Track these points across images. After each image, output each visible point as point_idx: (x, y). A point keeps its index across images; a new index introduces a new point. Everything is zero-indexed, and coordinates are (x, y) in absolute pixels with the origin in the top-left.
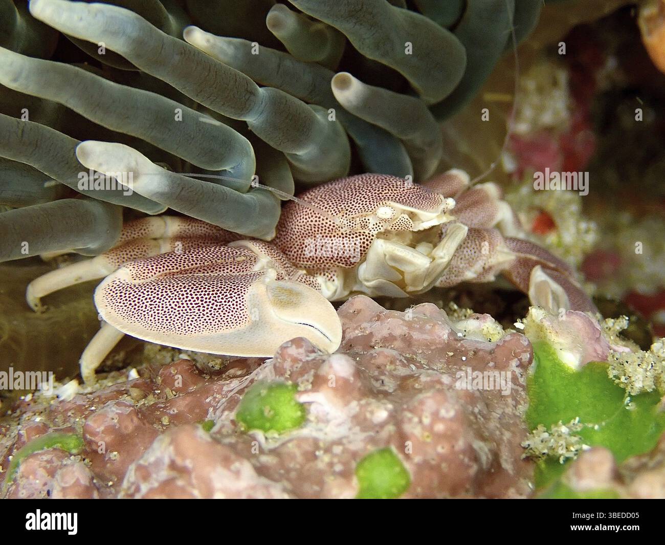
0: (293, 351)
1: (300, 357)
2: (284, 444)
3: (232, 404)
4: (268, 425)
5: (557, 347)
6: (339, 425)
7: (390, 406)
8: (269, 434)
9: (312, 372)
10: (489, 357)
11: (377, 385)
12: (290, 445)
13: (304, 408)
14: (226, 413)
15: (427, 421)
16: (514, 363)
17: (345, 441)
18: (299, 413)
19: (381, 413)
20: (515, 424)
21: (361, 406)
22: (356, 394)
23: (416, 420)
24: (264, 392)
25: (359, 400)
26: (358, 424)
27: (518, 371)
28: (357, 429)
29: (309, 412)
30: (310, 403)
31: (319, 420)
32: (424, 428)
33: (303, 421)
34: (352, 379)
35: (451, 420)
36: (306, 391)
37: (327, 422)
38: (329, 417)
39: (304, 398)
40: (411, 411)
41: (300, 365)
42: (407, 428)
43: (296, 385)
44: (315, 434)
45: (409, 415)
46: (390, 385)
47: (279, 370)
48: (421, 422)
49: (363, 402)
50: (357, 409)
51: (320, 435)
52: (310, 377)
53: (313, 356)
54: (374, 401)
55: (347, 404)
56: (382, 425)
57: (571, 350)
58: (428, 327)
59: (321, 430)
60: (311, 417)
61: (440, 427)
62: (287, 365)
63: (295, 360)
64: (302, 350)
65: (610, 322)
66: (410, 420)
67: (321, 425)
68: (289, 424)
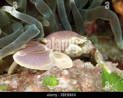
0: (54, 69)
1: (56, 70)
2: (55, 89)
3: (40, 80)
4: (50, 85)
5: (107, 69)
6: (66, 85)
7: (77, 81)
8: (51, 87)
9: (59, 73)
10: (93, 71)
11: (72, 76)
12: (56, 89)
13: (58, 81)
14: (39, 82)
15: (86, 84)
16: (99, 72)
17: (68, 88)
18: (57, 82)
19: (75, 82)
20: (100, 85)
21: (70, 81)
22: (69, 78)
23: (84, 84)
24: (49, 77)
25: (70, 79)
26: (70, 84)
27: (100, 74)
28: (70, 86)
29: (59, 82)
30: (59, 80)
31: (61, 83)
32: (86, 86)
33: (58, 84)
34: (68, 75)
35: (92, 84)
36: (58, 77)
37: (63, 84)
38: (63, 83)
39: (58, 79)
40: (83, 82)
41: (56, 72)
42: (82, 85)
43: (56, 76)
44: (61, 87)
45: (83, 83)
46: (75, 77)
47: (51, 73)
48: (85, 84)
49: (71, 80)
50: (69, 81)
51: (62, 87)
52: (59, 74)
53: (59, 70)
54: (73, 80)
55: (67, 80)
56: (75, 85)
57: (109, 70)
58: (80, 64)
59: (62, 86)
60: (60, 83)
61: (89, 85)
62: (53, 72)
63: (55, 71)
64: (56, 69)
65: (114, 64)
66: (83, 84)
67: (62, 85)
68: (55, 84)
